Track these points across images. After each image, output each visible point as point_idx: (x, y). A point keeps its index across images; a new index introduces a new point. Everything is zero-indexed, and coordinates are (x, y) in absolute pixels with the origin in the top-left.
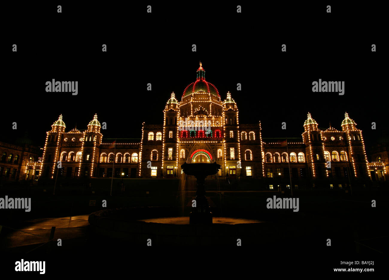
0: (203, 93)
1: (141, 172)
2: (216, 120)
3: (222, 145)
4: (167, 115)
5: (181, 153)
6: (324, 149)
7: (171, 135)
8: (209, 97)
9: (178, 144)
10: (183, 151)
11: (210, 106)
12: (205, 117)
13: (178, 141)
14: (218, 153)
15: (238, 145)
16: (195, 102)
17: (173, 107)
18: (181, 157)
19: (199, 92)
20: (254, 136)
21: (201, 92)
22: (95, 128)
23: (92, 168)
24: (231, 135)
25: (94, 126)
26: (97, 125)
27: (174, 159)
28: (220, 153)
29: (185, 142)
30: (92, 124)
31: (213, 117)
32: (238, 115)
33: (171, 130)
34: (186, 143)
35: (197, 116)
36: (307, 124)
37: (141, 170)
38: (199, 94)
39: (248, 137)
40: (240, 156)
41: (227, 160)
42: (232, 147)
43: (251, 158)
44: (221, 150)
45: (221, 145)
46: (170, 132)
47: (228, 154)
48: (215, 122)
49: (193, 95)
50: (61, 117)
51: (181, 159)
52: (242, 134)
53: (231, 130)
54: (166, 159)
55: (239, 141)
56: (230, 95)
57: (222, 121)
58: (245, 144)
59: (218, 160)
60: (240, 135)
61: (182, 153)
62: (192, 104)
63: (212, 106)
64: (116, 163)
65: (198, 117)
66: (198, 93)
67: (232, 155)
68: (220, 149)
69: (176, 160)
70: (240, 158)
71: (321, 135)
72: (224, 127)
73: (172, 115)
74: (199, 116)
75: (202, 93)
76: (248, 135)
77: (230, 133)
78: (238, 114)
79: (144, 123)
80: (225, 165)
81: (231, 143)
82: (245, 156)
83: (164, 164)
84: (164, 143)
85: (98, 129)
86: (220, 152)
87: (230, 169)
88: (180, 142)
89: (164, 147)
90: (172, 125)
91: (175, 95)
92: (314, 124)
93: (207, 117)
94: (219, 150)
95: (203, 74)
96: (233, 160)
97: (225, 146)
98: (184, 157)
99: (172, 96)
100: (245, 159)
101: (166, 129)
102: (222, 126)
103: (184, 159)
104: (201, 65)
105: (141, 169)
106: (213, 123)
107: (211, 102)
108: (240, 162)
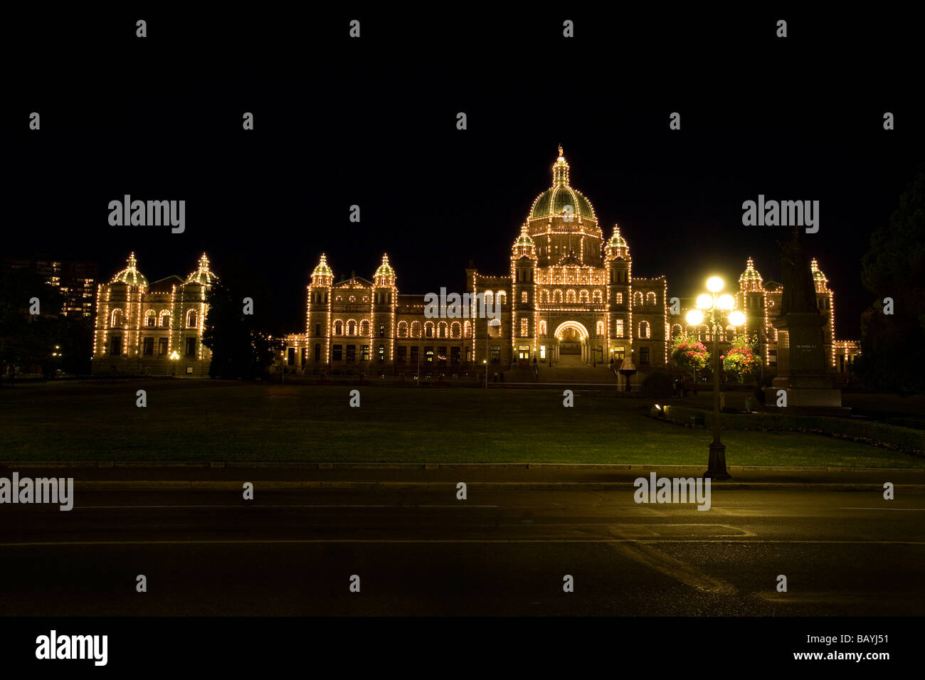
0: (569, 217)
1: (476, 354)
2: (594, 274)
3: (605, 316)
4: (518, 265)
5: (540, 327)
6: (767, 321)
7: (525, 298)
8: (580, 224)
9: (536, 313)
10: (543, 323)
11: (582, 241)
12: (578, 269)
13: (536, 308)
14: (598, 327)
15: (629, 315)
16: (556, 233)
17: (527, 252)
18: (541, 333)
19: (562, 213)
20: (655, 299)
21: (565, 213)
22: (390, 280)
23: (392, 348)
24: (619, 299)
26: (391, 275)
27: (531, 336)
28: (600, 327)
29: (547, 310)
32: (632, 268)
33: (524, 290)
34: (549, 311)
35: (564, 267)
36: (745, 280)
38: (561, 218)
39: (645, 301)
40: (631, 333)
41: (612, 338)
42: (620, 318)
43: (648, 335)
44: (602, 323)
45: (603, 315)
46: (523, 293)
47: (614, 330)
48: (593, 278)
49: (551, 219)
50: (323, 258)
51: (540, 335)
52: (636, 295)
53: (619, 291)
54: (518, 336)
55: (631, 309)
56: (619, 232)
57: (604, 277)
58: (641, 313)
59: (598, 338)
60: (632, 296)
61: (542, 326)
62: (550, 238)
63: (584, 241)
65: (567, 268)
66: (559, 217)
67: (620, 330)
69: (533, 337)
70: (631, 336)
71: (765, 298)
72: (608, 287)
73: (525, 264)
76: (645, 298)
77: (616, 296)
78: (630, 266)
79: (476, 274)
80: (609, 346)
81: (619, 311)
83: (515, 343)
84: (514, 310)
86: (602, 327)
87: (616, 352)
88: (540, 309)
89: (515, 318)
90: (526, 281)
92: (755, 279)
93: (581, 269)
94: (600, 323)
95: (566, 173)
96: (620, 338)
97: (609, 317)
98: (545, 333)
99: (522, 231)
100: (638, 336)
101: (517, 289)
102: (604, 284)
103: (545, 336)
104: (561, 151)
105: (475, 350)
106: (591, 279)
108: (631, 342)
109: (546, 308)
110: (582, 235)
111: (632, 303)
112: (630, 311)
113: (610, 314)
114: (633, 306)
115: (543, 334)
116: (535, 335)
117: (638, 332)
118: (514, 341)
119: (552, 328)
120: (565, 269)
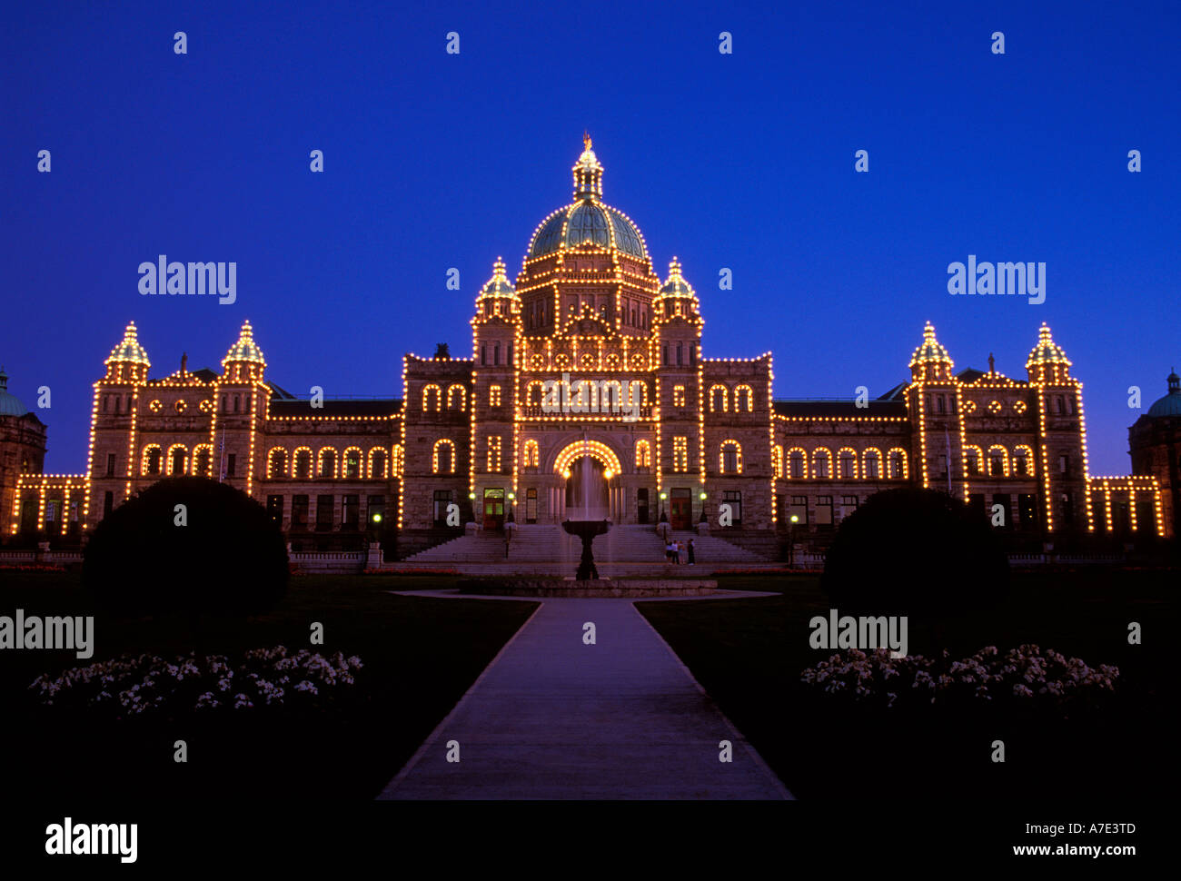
0: (596, 252)
1: (406, 508)
2: (632, 351)
3: (651, 428)
4: (481, 334)
5: (526, 452)
6: (963, 440)
7: (495, 397)
8: (614, 266)
9: (516, 425)
10: (532, 444)
11: (618, 297)
12: (600, 342)
13: (517, 417)
14: (638, 452)
15: (699, 427)
16: (569, 282)
17: (501, 307)
18: (527, 463)
19: (582, 248)
20: (750, 400)
21: (587, 247)
24: (680, 398)
25: (245, 364)
26: (252, 358)
27: (507, 471)
28: (643, 452)
29: (539, 419)
30: (238, 356)
31: (626, 342)
33: (495, 382)
34: (542, 421)
35: (574, 338)
36: (920, 362)
38: (580, 255)
39: (731, 402)
40: (703, 461)
41: (664, 472)
42: (681, 434)
43: (739, 467)
44: (647, 443)
45: (648, 429)
46: (492, 388)
47: (668, 456)
48: (629, 357)
49: (561, 257)
50: (132, 331)
51: (526, 468)
52: (715, 391)
53: (679, 383)
54: (480, 471)
55: (702, 417)
56: (679, 271)
57: (651, 354)
58: (723, 424)
59: (639, 474)
60: (707, 396)
61: (531, 451)
62: (558, 289)
63: (622, 295)
65: (578, 340)
66: (577, 252)
68: (643, 441)
69: (511, 473)
70: (703, 468)
71: (960, 397)
72: (659, 374)
73: (497, 332)
74: (582, 338)
75: (590, 253)
76: (731, 396)
77: (674, 391)
78: (699, 335)
80: (659, 488)
81: (678, 420)
82: (722, 460)
83: (476, 484)
84: (475, 421)
85: (257, 373)
86: (645, 450)
88: (524, 419)
89: (475, 435)
90: (498, 364)
91: (505, 268)
92: (938, 361)
93: (606, 341)
94: (642, 444)
95: (596, 180)
96: (681, 473)
97: (659, 432)
98: (536, 463)
99: (495, 271)
100: (719, 469)
101: (480, 379)
102: (650, 369)
103: (536, 469)
105: (404, 500)
106: (625, 361)
107: (619, 281)
108: (703, 481)
109: (538, 416)
110: (617, 284)
111: (706, 405)
112: (700, 422)
113: (661, 427)
114: (706, 412)
115: (532, 467)
116: (516, 468)
117: (719, 463)
118: (472, 480)
119: (548, 454)
120: (575, 342)
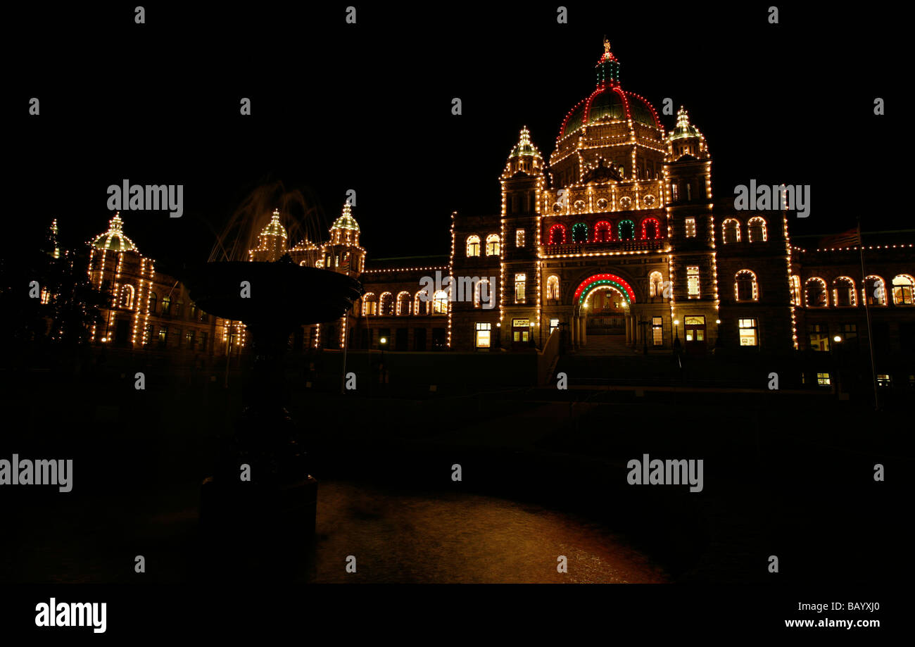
0: (613, 123)
1: (452, 336)
2: (643, 192)
3: (663, 260)
4: (508, 187)
5: (549, 287)
7: (520, 240)
8: (630, 131)
9: (538, 263)
10: (553, 279)
12: (613, 186)
13: (539, 255)
14: (651, 283)
15: (712, 257)
16: (591, 148)
17: (525, 164)
18: (549, 296)
19: (601, 120)
20: (764, 230)
21: (607, 119)
22: (347, 235)
24: (690, 229)
25: (343, 231)
26: (349, 227)
27: (531, 302)
28: (656, 282)
29: (558, 256)
30: (339, 226)
31: (636, 184)
32: (711, 172)
33: (520, 227)
34: (561, 258)
35: (589, 184)
37: (451, 331)
38: (600, 126)
39: (744, 234)
40: (716, 289)
41: (678, 300)
42: (693, 264)
43: (755, 295)
44: (660, 274)
45: (660, 260)
46: (518, 232)
47: (681, 286)
48: (641, 198)
49: (584, 130)
50: (276, 215)
51: (548, 301)
52: (726, 225)
53: (690, 216)
54: (509, 303)
55: (714, 246)
56: (686, 117)
57: (661, 193)
58: (736, 255)
59: (652, 303)
60: (718, 229)
61: (552, 285)
62: (581, 155)
64: (398, 317)
65: (593, 186)
66: (597, 125)
67: (693, 287)
68: (656, 273)
69: (534, 304)
70: (716, 296)
72: (668, 209)
73: (523, 185)
74: (596, 184)
75: (608, 123)
76: (744, 229)
77: (685, 224)
78: (709, 169)
79: (456, 213)
80: (673, 315)
81: (690, 252)
82: (737, 289)
83: (504, 315)
84: (503, 261)
85: (352, 237)
86: (660, 282)
87: (687, 327)
88: (546, 257)
89: (504, 273)
90: (523, 212)
91: (529, 134)
93: (619, 185)
94: (655, 275)
96: (694, 299)
97: (671, 263)
98: (557, 296)
99: (521, 137)
100: (734, 297)
101: (508, 225)
102: (661, 206)
103: (557, 301)
104: (607, 46)
106: (637, 201)
107: (633, 143)
108: (717, 307)
109: (558, 254)
110: (632, 146)
111: (718, 236)
113: (673, 258)
114: (719, 242)
115: (553, 299)
116: (539, 301)
117: (734, 292)
118: (502, 312)
119: (570, 287)
120: (590, 188)
